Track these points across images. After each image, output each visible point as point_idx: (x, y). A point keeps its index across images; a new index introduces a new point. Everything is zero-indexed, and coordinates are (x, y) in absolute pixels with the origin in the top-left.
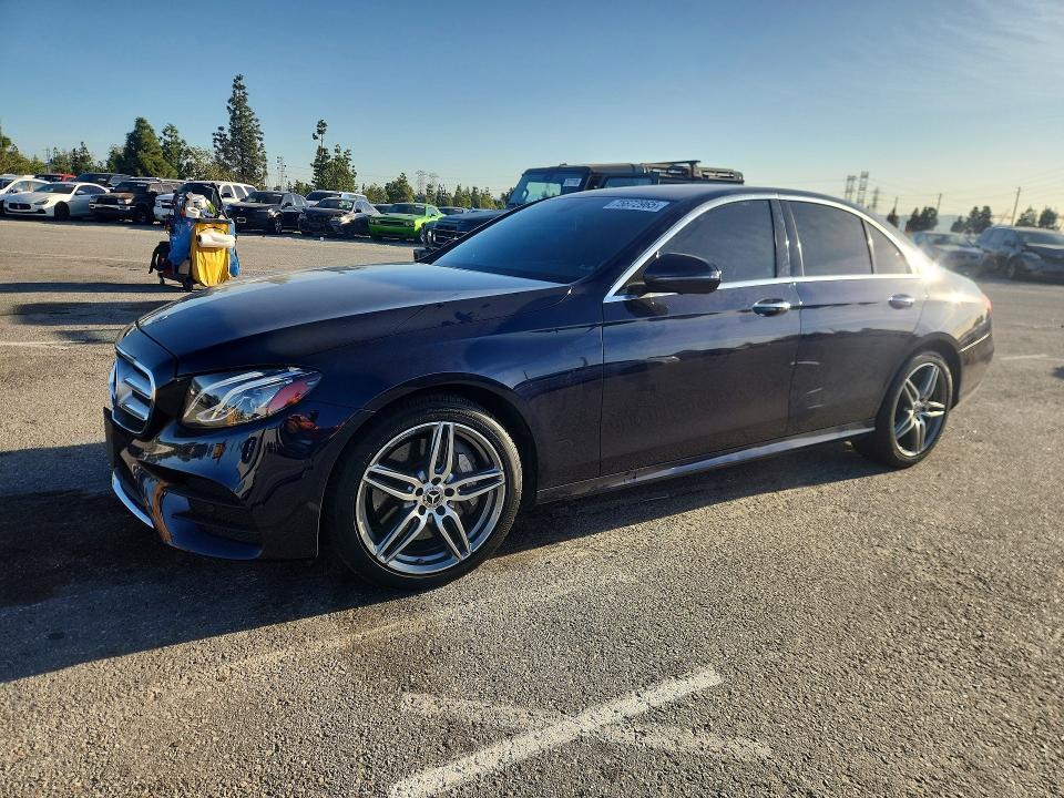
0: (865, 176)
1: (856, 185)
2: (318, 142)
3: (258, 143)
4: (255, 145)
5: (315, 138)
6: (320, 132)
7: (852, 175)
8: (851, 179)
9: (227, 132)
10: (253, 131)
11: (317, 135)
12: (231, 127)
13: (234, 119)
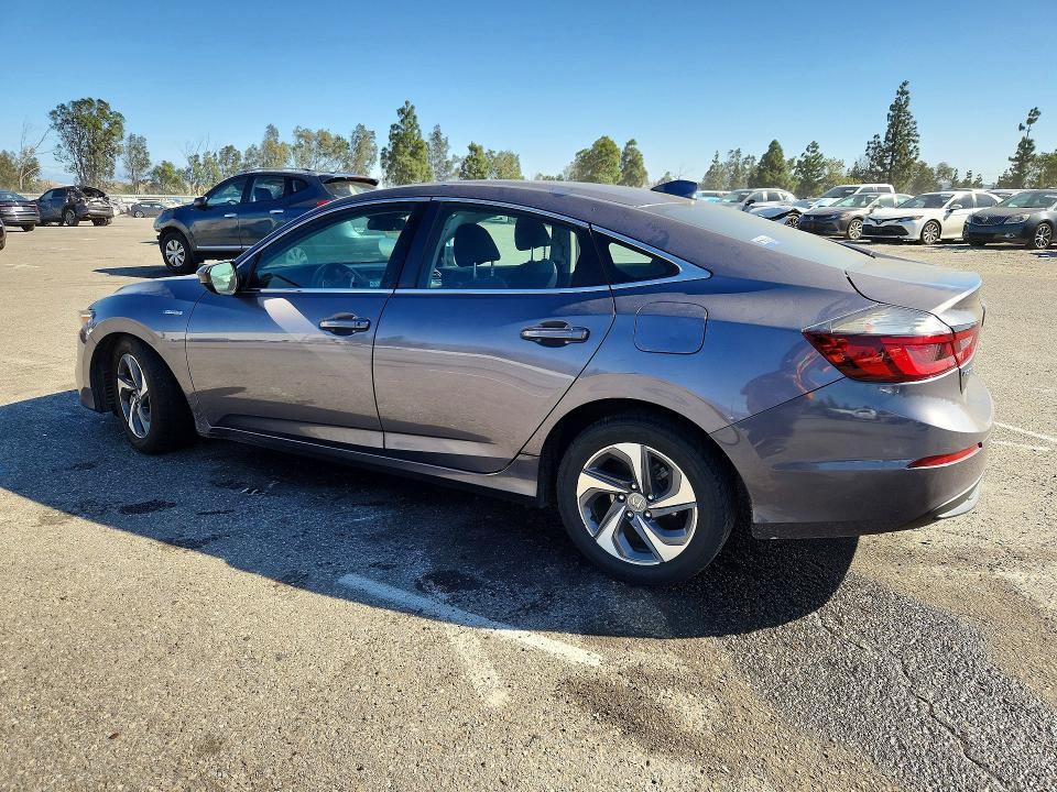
2: (1024, 133)
3: (911, 148)
4: (906, 148)
5: (1022, 128)
6: (1030, 121)
9: (882, 139)
10: (909, 134)
11: (1024, 124)
12: (887, 133)
13: (891, 126)
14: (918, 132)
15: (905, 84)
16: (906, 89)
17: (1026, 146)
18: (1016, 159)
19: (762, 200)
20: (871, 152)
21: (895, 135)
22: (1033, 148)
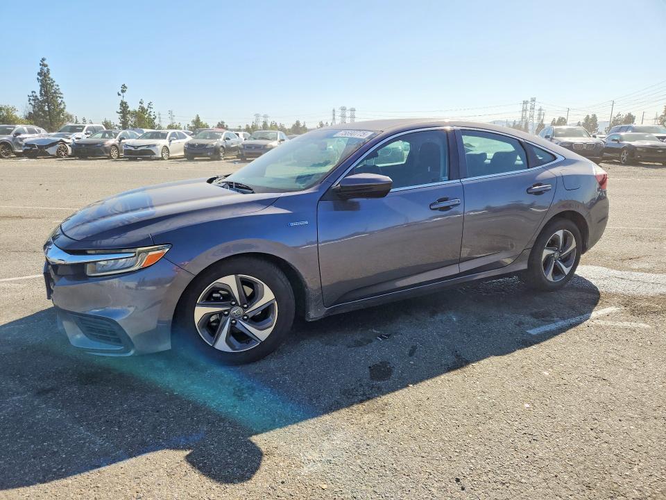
0: (533, 100)
1: (529, 105)
2: (121, 98)
3: (59, 101)
4: (56, 101)
5: (119, 95)
6: (123, 91)
7: (526, 100)
8: (525, 103)
9: (38, 94)
10: (55, 93)
11: (120, 93)
12: (41, 91)
13: (42, 86)
14: (61, 91)
15: (43, 60)
16: (45, 62)
17: (124, 105)
18: (121, 113)
19: (25, 133)
20: (33, 102)
21: (46, 92)
22: (128, 107)
